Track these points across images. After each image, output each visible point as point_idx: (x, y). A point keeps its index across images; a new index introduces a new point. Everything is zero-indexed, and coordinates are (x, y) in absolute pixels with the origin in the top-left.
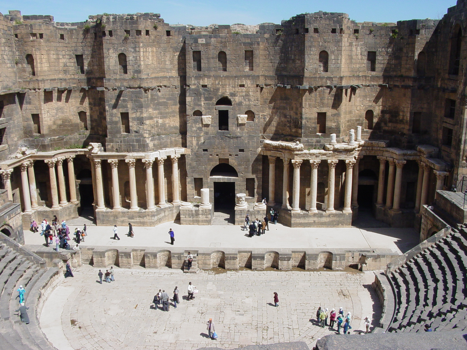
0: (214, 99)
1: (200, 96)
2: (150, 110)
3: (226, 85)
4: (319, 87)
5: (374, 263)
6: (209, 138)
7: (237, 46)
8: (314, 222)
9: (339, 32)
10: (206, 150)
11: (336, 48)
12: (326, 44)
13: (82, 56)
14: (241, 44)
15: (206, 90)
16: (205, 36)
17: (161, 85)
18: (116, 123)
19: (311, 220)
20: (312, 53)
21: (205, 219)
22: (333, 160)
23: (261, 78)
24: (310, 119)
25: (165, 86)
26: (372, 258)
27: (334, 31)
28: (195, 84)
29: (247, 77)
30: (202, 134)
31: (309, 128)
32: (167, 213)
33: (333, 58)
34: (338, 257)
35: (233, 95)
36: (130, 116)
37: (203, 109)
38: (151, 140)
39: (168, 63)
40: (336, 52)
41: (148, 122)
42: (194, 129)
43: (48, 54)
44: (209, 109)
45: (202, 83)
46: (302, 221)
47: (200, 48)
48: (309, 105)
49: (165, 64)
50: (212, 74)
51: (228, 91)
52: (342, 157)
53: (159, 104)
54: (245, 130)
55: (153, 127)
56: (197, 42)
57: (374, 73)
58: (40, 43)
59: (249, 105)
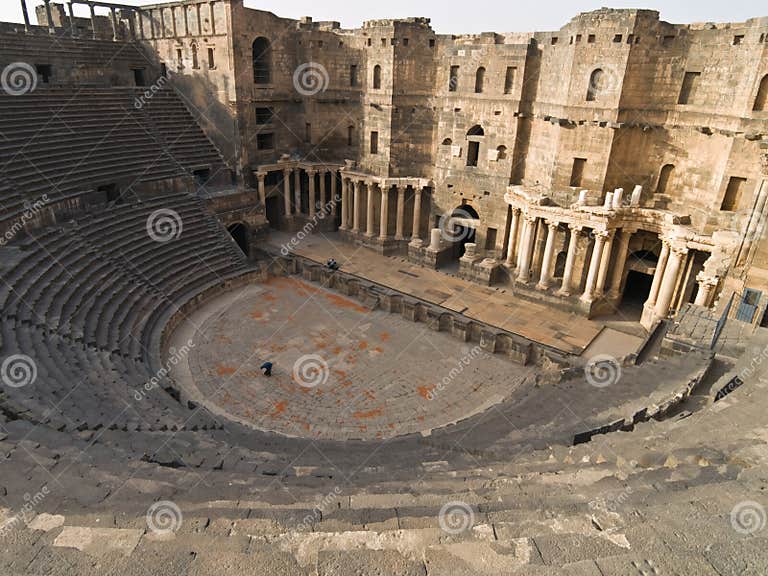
0: (466, 127)
1: (453, 122)
3: (481, 110)
4: (582, 122)
6: (456, 173)
7: (499, 60)
8: (541, 299)
9: (625, 41)
10: (451, 186)
11: (617, 65)
12: (603, 60)
13: (355, 66)
14: (504, 57)
15: (459, 115)
16: (466, 47)
17: (417, 104)
18: (367, 142)
20: (580, 73)
22: (576, 226)
24: (564, 165)
27: (618, 40)
28: (448, 107)
29: (505, 102)
30: (449, 167)
31: (561, 177)
35: (487, 124)
36: (379, 136)
37: (453, 137)
38: (398, 166)
41: (396, 145)
44: (459, 138)
45: (455, 106)
46: (526, 293)
47: (459, 62)
48: (566, 146)
50: (467, 95)
51: (481, 118)
52: (590, 223)
53: (412, 127)
54: (495, 169)
55: (401, 152)
56: (457, 55)
58: (318, 51)
59: (503, 138)
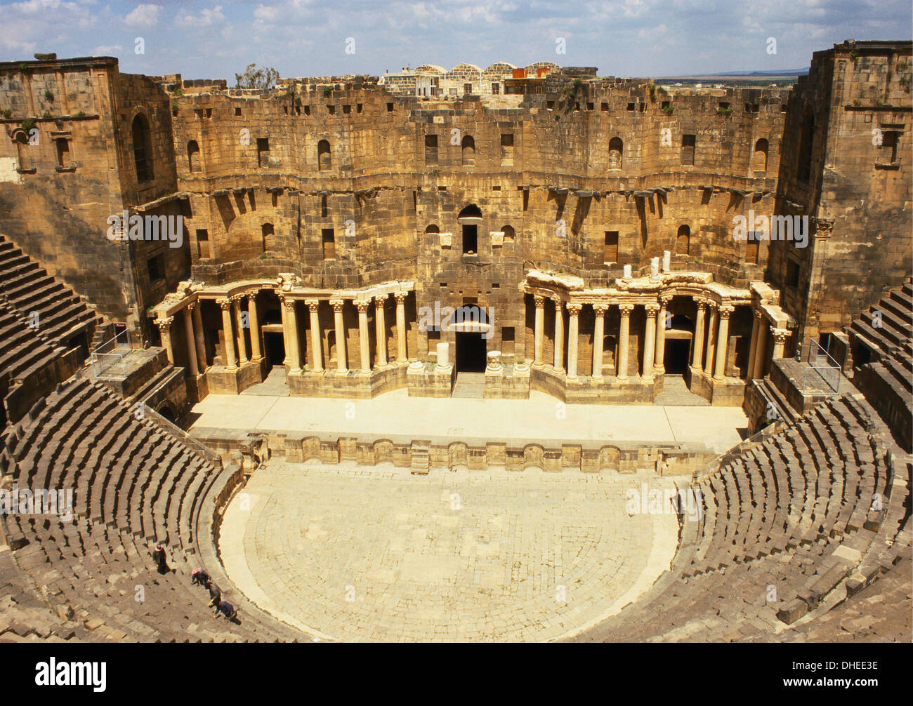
0: (457, 208)
1: (437, 203)
2: (365, 225)
3: (474, 187)
4: (608, 193)
5: (679, 464)
6: (450, 267)
7: (489, 127)
9: (639, 108)
10: (445, 285)
11: (633, 133)
12: (620, 128)
13: (266, 140)
14: (495, 124)
15: (445, 195)
16: (443, 113)
17: (380, 186)
18: (316, 244)
19: (594, 393)
20: (598, 141)
21: (443, 388)
22: (627, 305)
23: (526, 176)
24: (595, 241)
25: (386, 188)
26: (675, 458)
27: (631, 107)
28: (428, 186)
29: (505, 174)
30: (439, 261)
31: (593, 254)
32: (389, 378)
33: (629, 148)
34: (627, 454)
35: (484, 202)
36: (336, 234)
37: (441, 223)
38: (367, 270)
39: (390, 152)
40: (635, 140)
41: (361, 243)
42: (428, 253)
43: (219, 140)
44: (449, 222)
45: (438, 184)
46: (581, 394)
47: (437, 131)
48: (594, 221)
49: (386, 155)
50: (453, 170)
51: (476, 196)
52: (641, 300)
53: (378, 215)
54: (502, 256)
55: (368, 251)
56: (432, 122)
57: (691, 168)
58: (208, 122)
59: (507, 218)
